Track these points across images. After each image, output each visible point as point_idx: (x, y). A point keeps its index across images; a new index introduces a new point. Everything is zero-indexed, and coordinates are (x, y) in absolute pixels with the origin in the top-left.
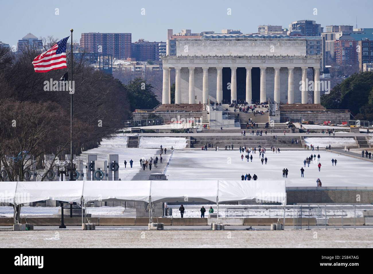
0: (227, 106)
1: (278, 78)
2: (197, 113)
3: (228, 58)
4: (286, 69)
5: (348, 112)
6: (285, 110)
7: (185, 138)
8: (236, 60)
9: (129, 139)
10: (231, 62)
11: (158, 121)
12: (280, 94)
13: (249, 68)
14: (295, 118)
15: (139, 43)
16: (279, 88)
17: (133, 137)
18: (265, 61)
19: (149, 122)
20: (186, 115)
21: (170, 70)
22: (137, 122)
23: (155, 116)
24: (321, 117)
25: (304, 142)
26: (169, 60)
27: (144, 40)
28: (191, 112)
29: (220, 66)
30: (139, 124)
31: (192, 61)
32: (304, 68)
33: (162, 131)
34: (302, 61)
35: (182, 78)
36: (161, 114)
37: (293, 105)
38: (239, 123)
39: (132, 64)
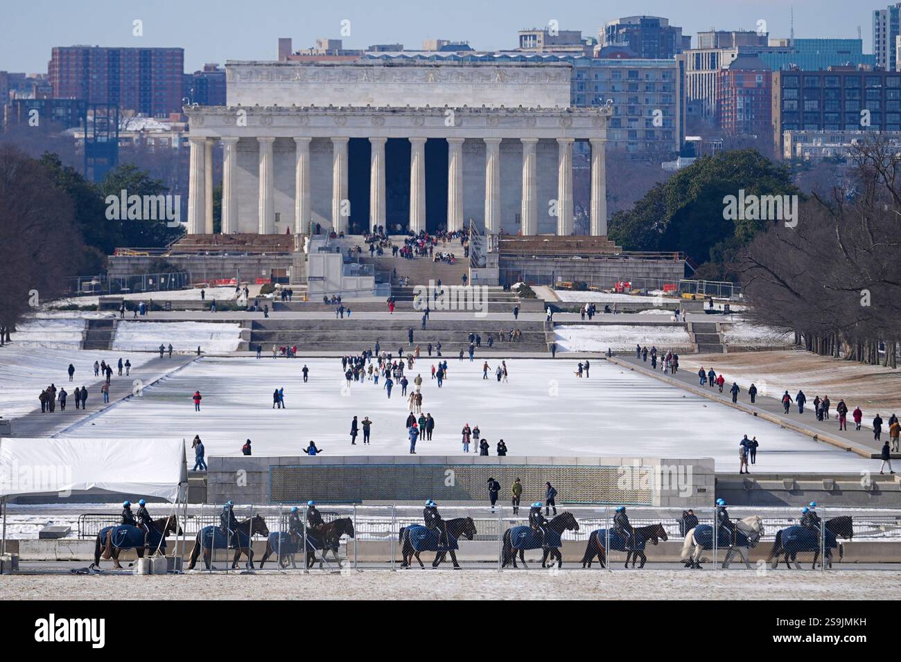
0: (359, 240)
1: (494, 167)
2: (279, 259)
3: (363, 113)
4: (517, 142)
5: (680, 258)
6: (513, 251)
7: (239, 324)
8: (384, 119)
9: (87, 326)
10: (369, 124)
11: (173, 280)
12: (501, 210)
13: (417, 139)
14: (538, 273)
15: (206, 73)
16: (498, 192)
17: (100, 320)
18: (462, 123)
19: (151, 282)
20: (250, 264)
21: (209, 143)
22: (118, 282)
23: (167, 266)
24: (609, 270)
25: (552, 337)
26: (207, 117)
27: (218, 65)
28: (264, 254)
29: (343, 134)
30: (124, 286)
31: (267, 120)
32: (566, 140)
33: (180, 306)
34: (560, 121)
35: (241, 166)
36: (184, 262)
37: (536, 240)
38: (387, 286)
39: (174, 129)
